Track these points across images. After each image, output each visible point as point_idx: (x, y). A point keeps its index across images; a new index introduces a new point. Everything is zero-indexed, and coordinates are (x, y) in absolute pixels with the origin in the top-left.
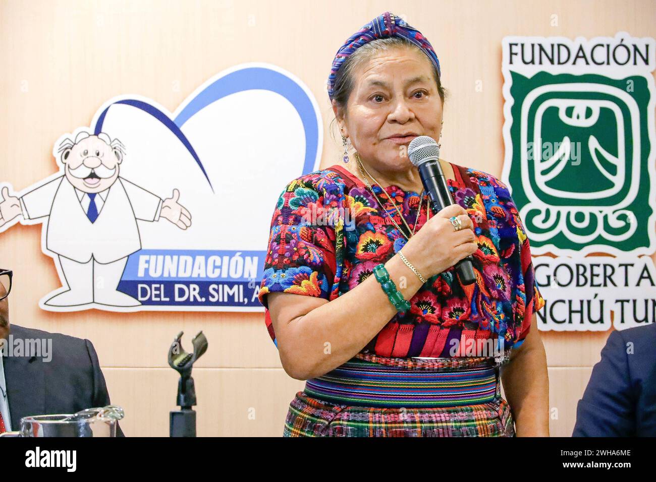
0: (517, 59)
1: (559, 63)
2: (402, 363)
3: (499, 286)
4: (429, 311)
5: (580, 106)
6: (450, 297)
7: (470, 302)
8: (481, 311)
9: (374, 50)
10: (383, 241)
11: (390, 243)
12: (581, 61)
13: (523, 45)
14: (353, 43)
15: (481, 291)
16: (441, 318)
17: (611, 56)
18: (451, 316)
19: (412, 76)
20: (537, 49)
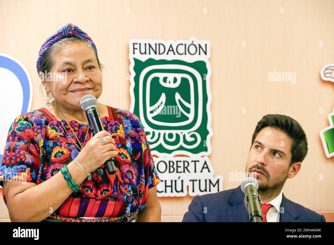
0: (137, 51)
1: (159, 54)
2: (74, 221)
3: (130, 176)
4: (89, 191)
5: (171, 76)
6: (101, 183)
7: (113, 186)
8: (119, 190)
9: (64, 44)
10: (65, 151)
11: (69, 152)
12: (171, 53)
13: (140, 44)
14: (52, 40)
15: (119, 179)
16: (96, 195)
17: (187, 50)
18: (101, 194)
19: (86, 59)
20: (148, 46)
